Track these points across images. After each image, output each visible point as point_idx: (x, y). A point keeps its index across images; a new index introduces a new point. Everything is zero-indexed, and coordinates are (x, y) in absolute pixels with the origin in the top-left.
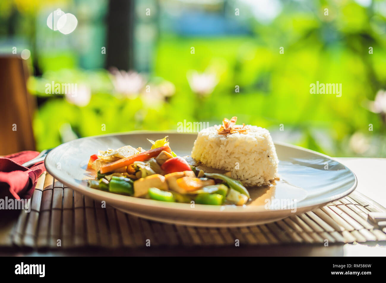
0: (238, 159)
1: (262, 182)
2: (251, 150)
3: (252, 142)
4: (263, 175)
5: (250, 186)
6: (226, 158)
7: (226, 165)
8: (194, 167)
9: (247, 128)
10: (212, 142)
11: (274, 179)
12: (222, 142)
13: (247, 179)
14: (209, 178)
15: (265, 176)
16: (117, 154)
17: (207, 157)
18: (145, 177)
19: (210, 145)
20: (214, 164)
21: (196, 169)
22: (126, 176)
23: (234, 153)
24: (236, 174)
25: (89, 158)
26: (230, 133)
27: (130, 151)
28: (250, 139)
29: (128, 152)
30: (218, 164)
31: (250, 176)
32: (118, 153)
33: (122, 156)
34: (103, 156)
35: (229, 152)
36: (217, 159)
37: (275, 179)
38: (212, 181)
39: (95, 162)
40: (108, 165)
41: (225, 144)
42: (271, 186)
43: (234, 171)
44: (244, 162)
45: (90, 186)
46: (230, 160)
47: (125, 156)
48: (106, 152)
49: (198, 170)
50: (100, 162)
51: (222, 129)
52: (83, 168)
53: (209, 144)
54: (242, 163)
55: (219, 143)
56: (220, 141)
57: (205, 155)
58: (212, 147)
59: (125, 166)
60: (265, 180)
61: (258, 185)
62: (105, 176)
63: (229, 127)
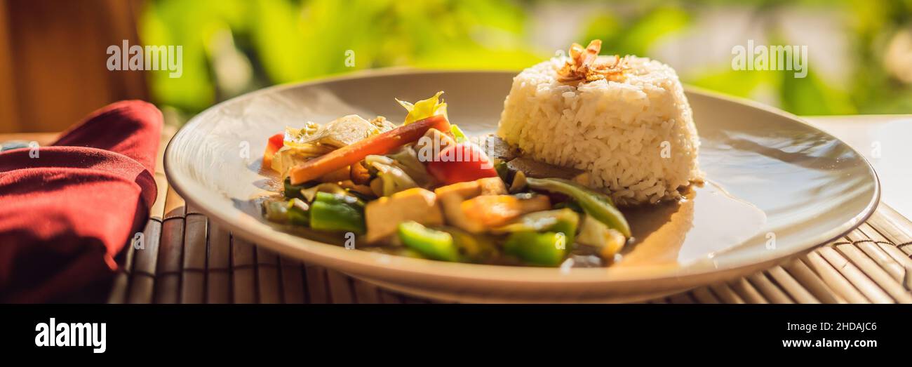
0: (605, 141)
1: (662, 194)
2: (634, 120)
3: (637, 100)
4: (662, 176)
5: (633, 202)
6: (575, 141)
7: (577, 157)
8: (504, 162)
9: (626, 67)
10: (544, 101)
11: (688, 183)
12: (567, 102)
13: (627, 188)
14: (538, 191)
15: (668, 178)
16: (328, 137)
17: (534, 137)
18: (390, 195)
19: (540, 110)
20: (550, 154)
21: (509, 167)
22: (348, 189)
23: (594, 128)
24: (600, 176)
25: (266, 143)
26: (585, 78)
27: (356, 128)
28: (632, 93)
29: (354, 130)
30: (559, 155)
31: (633, 180)
32: (330, 135)
33: (339, 143)
34: (296, 140)
35: (585, 124)
36: (556, 141)
37: (692, 183)
38: (543, 198)
39: (279, 153)
40: (306, 165)
41: (574, 107)
42: (683, 200)
43: (595, 169)
44: (619, 147)
45: (267, 216)
46: (586, 144)
47: (345, 142)
48: (303, 132)
49: (513, 169)
50: (289, 157)
51: (568, 68)
52: (251, 168)
53: (536, 108)
54: (613, 152)
55: (559, 106)
56: (563, 99)
57: (530, 133)
58: (544, 115)
59: (347, 165)
60: (668, 186)
61: (653, 201)
62: (300, 190)
63: (584, 65)
